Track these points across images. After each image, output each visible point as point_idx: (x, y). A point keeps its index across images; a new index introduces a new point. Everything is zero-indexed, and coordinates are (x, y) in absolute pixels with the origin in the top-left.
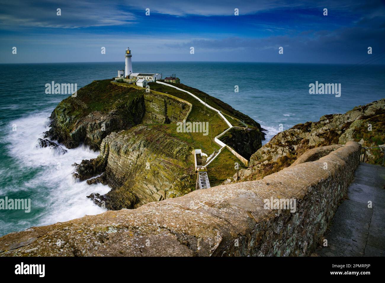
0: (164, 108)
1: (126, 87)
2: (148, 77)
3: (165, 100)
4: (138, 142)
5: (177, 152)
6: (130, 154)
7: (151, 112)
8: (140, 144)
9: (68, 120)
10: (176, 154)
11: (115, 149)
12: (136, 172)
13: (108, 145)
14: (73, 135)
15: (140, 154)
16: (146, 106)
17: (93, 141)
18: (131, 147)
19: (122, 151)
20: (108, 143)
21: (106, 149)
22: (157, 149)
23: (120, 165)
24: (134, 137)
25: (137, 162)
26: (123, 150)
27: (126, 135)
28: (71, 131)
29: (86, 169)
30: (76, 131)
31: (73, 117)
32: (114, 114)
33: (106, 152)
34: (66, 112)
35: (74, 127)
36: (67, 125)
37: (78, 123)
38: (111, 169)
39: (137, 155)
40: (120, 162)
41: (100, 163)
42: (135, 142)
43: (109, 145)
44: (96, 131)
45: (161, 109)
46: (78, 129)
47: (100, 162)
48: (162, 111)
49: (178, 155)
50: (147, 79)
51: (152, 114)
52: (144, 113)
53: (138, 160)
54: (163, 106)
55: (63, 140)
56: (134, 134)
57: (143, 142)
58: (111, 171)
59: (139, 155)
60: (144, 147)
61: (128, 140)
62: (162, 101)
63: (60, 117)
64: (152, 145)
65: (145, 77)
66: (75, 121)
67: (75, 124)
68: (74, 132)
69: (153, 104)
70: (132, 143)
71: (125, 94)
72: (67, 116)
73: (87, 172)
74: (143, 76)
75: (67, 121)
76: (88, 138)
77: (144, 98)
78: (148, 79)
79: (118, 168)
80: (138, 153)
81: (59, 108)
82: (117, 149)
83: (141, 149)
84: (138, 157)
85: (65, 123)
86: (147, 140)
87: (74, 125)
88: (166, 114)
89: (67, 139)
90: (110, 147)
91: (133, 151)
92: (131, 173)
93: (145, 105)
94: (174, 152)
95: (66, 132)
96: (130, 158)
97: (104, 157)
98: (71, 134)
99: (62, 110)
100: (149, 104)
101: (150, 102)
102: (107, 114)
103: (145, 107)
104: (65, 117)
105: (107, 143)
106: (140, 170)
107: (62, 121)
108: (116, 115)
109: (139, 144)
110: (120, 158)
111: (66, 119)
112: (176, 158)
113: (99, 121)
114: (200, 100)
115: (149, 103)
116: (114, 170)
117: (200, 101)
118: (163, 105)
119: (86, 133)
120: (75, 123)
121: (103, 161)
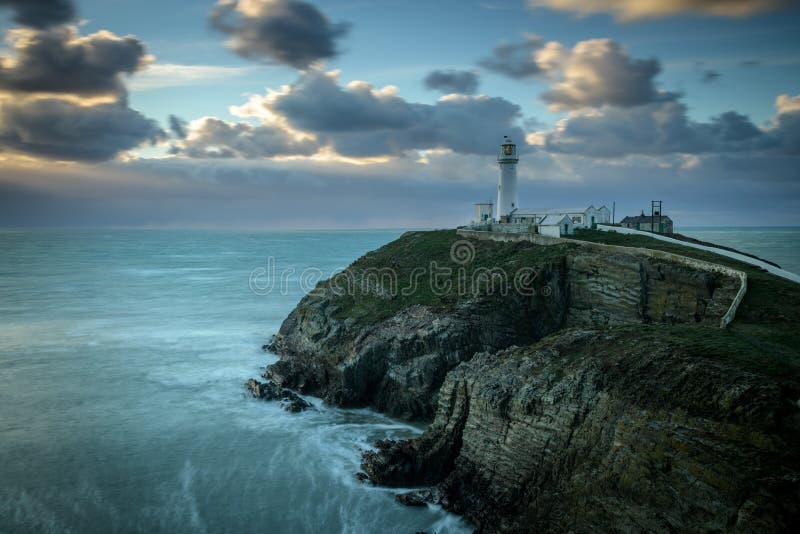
0: (637, 291)
1: (506, 241)
3: (641, 266)
4: (573, 375)
5: (734, 402)
6: (546, 412)
7: (591, 308)
8: (583, 379)
9: (335, 330)
10: (733, 408)
11: (493, 400)
12: (570, 471)
13: (466, 390)
14: (349, 370)
15: (582, 410)
16: (572, 289)
17: (406, 391)
18: (549, 390)
19: (517, 402)
20: (466, 383)
21: (458, 403)
22: (648, 392)
23: (507, 449)
24: (555, 360)
25: (571, 436)
26: (520, 400)
27: (526, 358)
28: (341, 360)
29: (393, 461)
30: (358, 359)
31: (348, 321)
32: (473, 312)
33: (457, 410)
34: (330, 309)
35: (352, 349)
36: (330, 344)
37: (363, 339)
38: (473, 463)
39: (573, 416)
40: (509, 440)
41: (436, 448)
42: (560, 375)
43: (469, 387)
44: (416, 360)
45: (628, 296)
46: (362, 354)
47: (438, 444)
48: (632, 300)
49: (739, 409)
51: (593, 313)
52: (567, 311)
53: (575, 432)
54: (636, 284)
55: (317, 386)
56: (556, 353)
57: (594, 372)
58: (474, 471)
59: (577, 416)
60: (596, 389)
61: (534, 371)
62: (633, 269)
63: (312, 323)
64: (626, 382)
66: (353, 334)
67: (356, 341)
68: (350, 362)
69: (599, 280)
70: (550, 378)
71: (504, 257)
72: (332, 321)
73: (396, 469)
75: (332, 333)
76: (391, 381)
77: (568, 264)
79: (499, 459)
80: (573, 408)
81: (310, 302)
82: (500, 398)
83: (586, 395)
84: (576, 422)
85: (324, 340)
86: (606, 368)
87: (351, 345)
88: (645, 309)
89: (327, 383)
90: (473, 395)
91: (555, 403)
92: (549, 473)
93: (569, 286)
94: (721, 403)
95: (325, 362)
96: (545, 425)
97: (450, 427)
98: (342, 368)
99: (318, 305)
100: (584, 284)
101: (589, 275)
102: (452, 311)
103: (569, 292)
104: (326, 321)
105: (461, 384)
106: (586, 464)
107: (317, 335)
108: (480, 313)
109: (579, 379)
110: (509, 427)
111: (329, 329)
112: (734, 418)
113: (429, 329)
115: (584, 279)
116: (484, 466)
117: (766, 271)
118: (635, 281)
119: (386, 368)
120: (353, 340)
121: (448, 441)
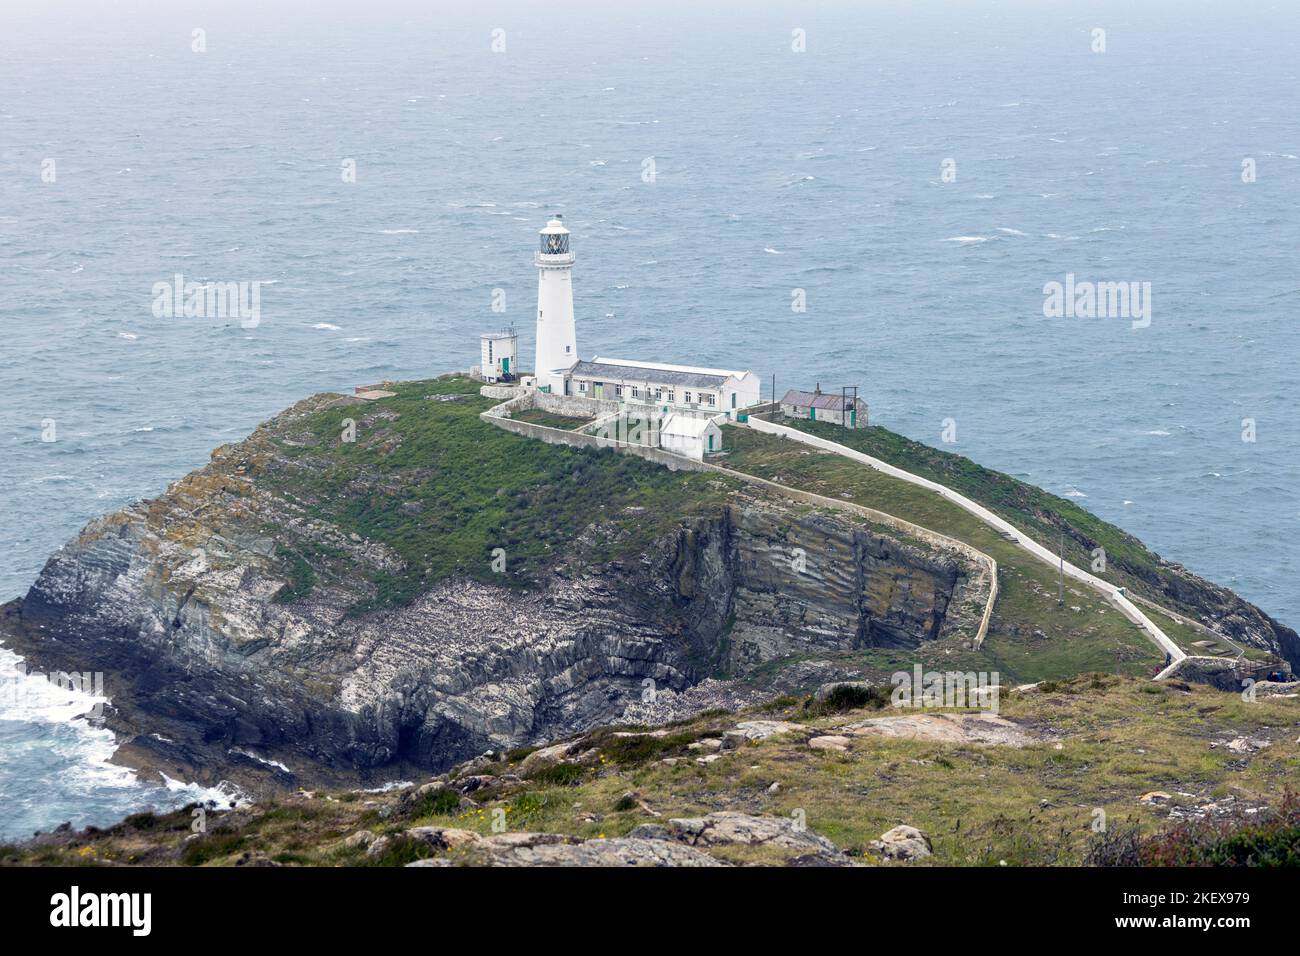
0: (849, 573)
2: (695, 393)
3: (855, 536)
7: (776, 591)
16: (742, 560)
28: (337, 691)
44: (494, 688)
45: (835, 577)
48: (843, 586)
50: (688, 399)
51: (779, 599)
52: (734, 594)
54: (848, 562)
62: (843, 540)
65: (670, 387)
66: (348, 641)
69: (789, 550)
72: (282, 613)
74: (659, 386)
77: (734, 518)
78: (695, 399)
88: (862, 599)
100: (763, 553)
101: (771, 541)
102: (547, 600)
103: (738, 563)
108: (602, 605)
113: (515, 636)
114: (1014, 532)
115: (763, 546)
117: (1016, 541)
118: (846, 557)
